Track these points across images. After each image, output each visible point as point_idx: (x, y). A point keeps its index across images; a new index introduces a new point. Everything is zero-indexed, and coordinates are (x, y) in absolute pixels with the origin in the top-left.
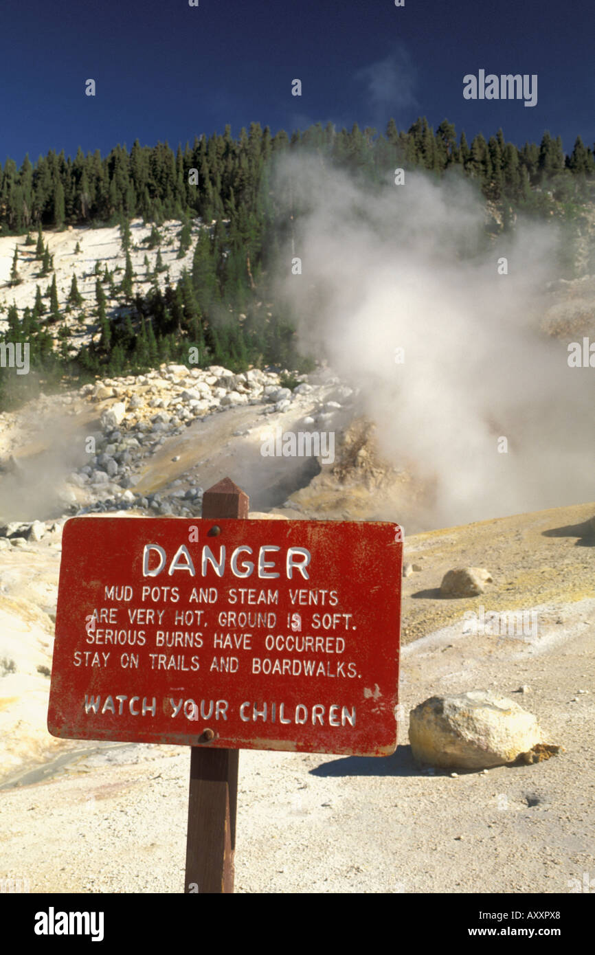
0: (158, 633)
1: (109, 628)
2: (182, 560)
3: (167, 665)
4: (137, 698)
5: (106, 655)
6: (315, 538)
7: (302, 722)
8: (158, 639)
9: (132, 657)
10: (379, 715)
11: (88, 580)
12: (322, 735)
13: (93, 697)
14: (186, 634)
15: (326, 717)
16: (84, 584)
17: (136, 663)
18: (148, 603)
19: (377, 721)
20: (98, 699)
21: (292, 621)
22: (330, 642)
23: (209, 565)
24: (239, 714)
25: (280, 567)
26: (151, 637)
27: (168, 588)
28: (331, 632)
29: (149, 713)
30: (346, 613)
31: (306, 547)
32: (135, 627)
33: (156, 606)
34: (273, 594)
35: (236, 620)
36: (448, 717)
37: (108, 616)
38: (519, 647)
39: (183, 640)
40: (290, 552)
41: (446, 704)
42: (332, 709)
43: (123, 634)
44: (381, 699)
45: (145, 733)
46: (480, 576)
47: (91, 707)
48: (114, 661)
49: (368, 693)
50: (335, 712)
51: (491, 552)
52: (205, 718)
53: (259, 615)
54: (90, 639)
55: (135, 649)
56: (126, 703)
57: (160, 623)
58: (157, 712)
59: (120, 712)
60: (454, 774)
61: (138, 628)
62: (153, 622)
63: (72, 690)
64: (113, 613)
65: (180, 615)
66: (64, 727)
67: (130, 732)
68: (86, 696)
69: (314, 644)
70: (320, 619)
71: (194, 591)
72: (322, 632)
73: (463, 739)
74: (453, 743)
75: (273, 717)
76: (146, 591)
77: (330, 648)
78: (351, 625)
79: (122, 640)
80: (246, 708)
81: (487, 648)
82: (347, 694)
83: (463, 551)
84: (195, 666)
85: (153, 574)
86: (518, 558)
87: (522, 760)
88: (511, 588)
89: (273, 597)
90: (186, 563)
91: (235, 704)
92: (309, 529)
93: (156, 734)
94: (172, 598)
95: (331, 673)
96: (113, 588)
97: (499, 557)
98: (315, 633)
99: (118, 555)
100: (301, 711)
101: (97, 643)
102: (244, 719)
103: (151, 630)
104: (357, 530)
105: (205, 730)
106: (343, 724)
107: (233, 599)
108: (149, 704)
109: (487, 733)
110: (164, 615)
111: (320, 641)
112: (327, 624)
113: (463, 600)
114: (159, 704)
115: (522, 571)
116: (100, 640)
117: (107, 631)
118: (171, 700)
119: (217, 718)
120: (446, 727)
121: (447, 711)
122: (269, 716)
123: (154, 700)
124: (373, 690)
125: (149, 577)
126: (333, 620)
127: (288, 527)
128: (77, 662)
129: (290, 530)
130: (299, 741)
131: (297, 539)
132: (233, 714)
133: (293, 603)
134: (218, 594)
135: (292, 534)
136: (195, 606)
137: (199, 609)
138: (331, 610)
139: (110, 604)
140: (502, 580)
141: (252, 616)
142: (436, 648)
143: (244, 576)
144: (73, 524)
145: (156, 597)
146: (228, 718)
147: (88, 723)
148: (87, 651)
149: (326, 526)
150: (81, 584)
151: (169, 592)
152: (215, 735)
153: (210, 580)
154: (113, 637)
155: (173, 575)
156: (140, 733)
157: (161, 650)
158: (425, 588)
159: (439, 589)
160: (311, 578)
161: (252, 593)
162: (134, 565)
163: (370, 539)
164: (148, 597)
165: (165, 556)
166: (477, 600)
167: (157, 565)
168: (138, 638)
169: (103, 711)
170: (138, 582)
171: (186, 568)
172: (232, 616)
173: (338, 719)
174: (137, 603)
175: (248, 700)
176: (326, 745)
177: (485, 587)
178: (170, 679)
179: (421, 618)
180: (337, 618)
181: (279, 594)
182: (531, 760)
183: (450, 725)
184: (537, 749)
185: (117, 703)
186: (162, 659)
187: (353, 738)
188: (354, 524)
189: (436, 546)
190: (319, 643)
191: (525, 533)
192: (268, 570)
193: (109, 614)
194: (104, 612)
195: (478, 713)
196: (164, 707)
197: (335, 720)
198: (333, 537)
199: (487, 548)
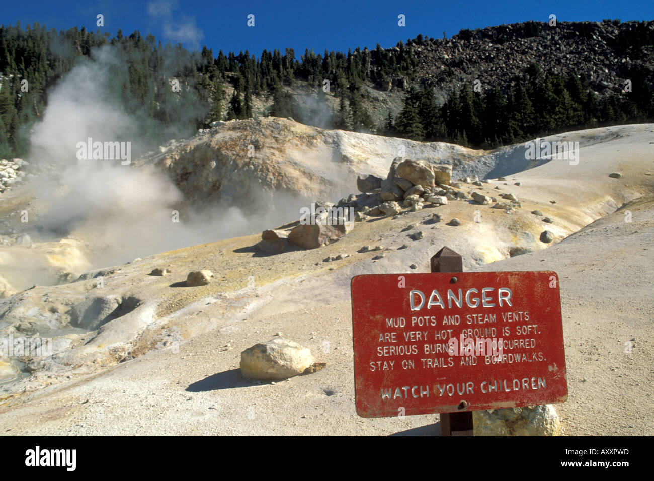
0: (425, 345)
1: (392, 345)
2: (435, 299)
3: (433, 365)
4: (416, 387)
5: (392, 362)
6: (513, 282)
7: (517, 390)
8: (425, 349)
9: (410, 362)
10: (558, 380)
11: (374, 315)
12: (529, 395)
13: (386, 390)
14: (444, 345)
15: (530, 385)
16: (371, 318)
17: (413, 366)
18: (417, 328)
19: (557, 384)
20: (390, 390)
21: (505, 331)
22: (527, 341)
23: (453, 301)
24: (480, 389)
25: (495, 300)
26: (421, 348)
27: (428, 317)
28: (527, 336)
29: (425, 395)
30: (534, 324)
31: (509, 287)
32: (410, 343)
33: (422, 329)
34: (493, 316)
35: (473, 333)
36: (270, 354)
37: (391, 338)
38: (238, 310)
39: (442, 348)
40: (500, 291)
41: (268, 347)
42: (533, 380)
43: (402, 348)
44: (558, 371)
45: (424, 408)
46: (207, 274)
47: (386, 396)
48: (398, 366)
49: (550, 369)
50: (534, 381)
51: (208, 261)
52: (460, 394)
53: (486, 329)
54: (380, 353)
55: (412, 357)
56: (409, 391)
57: (426, 339)
58: (430, 394)
59: (406, 397)
60: (273, 383)
61: (412, 343)
62: (421, 339)
63: (372, 386)
64: (394, 335)
65: (438, 333)
66: (370, 411)
67: (414, 409)
68: (382, 390)
69: (519, 344)
70: (521, 329)
71: (445, 317)
72: (522, 337)
73: (279, 365)
74: (273, 367)
75: (501, 389)
76: (414, 320)
77: (528, 345)
78: (537, 331)
79: (402, 352)
80: (484, 385)
81: (221, 312)
82: (539, 370)
83: (192, 261)
84: (451, 364)
85: (417, 309)
86: (224, 264)
87: (307, 372)
88: (224, 279)
89: (493, 318)
90: (438, 301)
91: (477, 384)
92: (509, 277)
93: (431, 408)
94: (431, 324)
95: (530, 359)
96: (391, 319)
97: (213, 264)
98: (519, 338)
99: (392, 298)
100: (516, 383)
101: (385, 355)
102: (484, 392)
103: (420, 344)
104: (535, 276)
105: (461, 401)
106: (540, 387)
107: (470, 321)
108: (425, 390)
109: (291, 360)
110: (428, 334)
111: (522, 342)
112: (525, 332)
113: (200, 287)
114: (431, 389)
115: (228, 270)
116: (387, 353)
117: (391, 347)
118: (439, 386)
119: (468, 393)
120: (269, 360)
121: (269, 351)
122: (498, 388)
123: (427, 387)
124: (553, 366)
125: (415, 311)
126: (528, 328)
127: (497, 276)
128: (373, 368)
129: (498, 278)
130: (517, 400)
131: (503, 283)
132: (477, 390)
133: (505, 321)
134: (460, 318)
135: (500, 280)
136: (446, 327)
137: (449, 329)
138: (526, 323)
139: (391, 330)
140: (219, 276)
141: (482, 330)
142: (193, 313)
143: (475, 307)
144: (359, 279)
145: (421, 323)
146: (475, 393)
147: (385, 407)
148: (379, 361)
149: (518, 274)
150: (369, 318)
151: (429, 319)
152: (468, 403)
153: (454, 311)
154: (396, 351)
155: (431, 308)
156: (421, 408)
157: (428, 356)
158: (176, 282)
159: (185, 282)
160: (514, 305)
161: (481, 317)
162: (404, 304)
163: (542, 281)
164: (416, 324)
165: (424, 297)
166: (208, 287)
167: (420, 303)
168: (412, 350)
169: (395, 397)
170: (408, 315)
171: (438, 304)
172: (470, 331)
173: (536, 385)
174: (409, 327)
175: (485, 381)
176: (532, 401)
177: (211, 280)
178: (436, 373)
179: (179, 298)
180: (530, 328)
181: (496, 316)
182: (312, 371)
183: (271, 358)
184: (315, 365)
185: (403, 392)
186: (430, 361)
187: (546, 395)
188: (533, 273)
189: (176, 259)
190: (522, 343)
191: (224, 251)
192: (489, 302)
193: (391, 337)
194: (387, 335)
195: (286, 351)
196: (434, 391)
197: (535, 386)
198: (523, 281)
199: (205, 259)
